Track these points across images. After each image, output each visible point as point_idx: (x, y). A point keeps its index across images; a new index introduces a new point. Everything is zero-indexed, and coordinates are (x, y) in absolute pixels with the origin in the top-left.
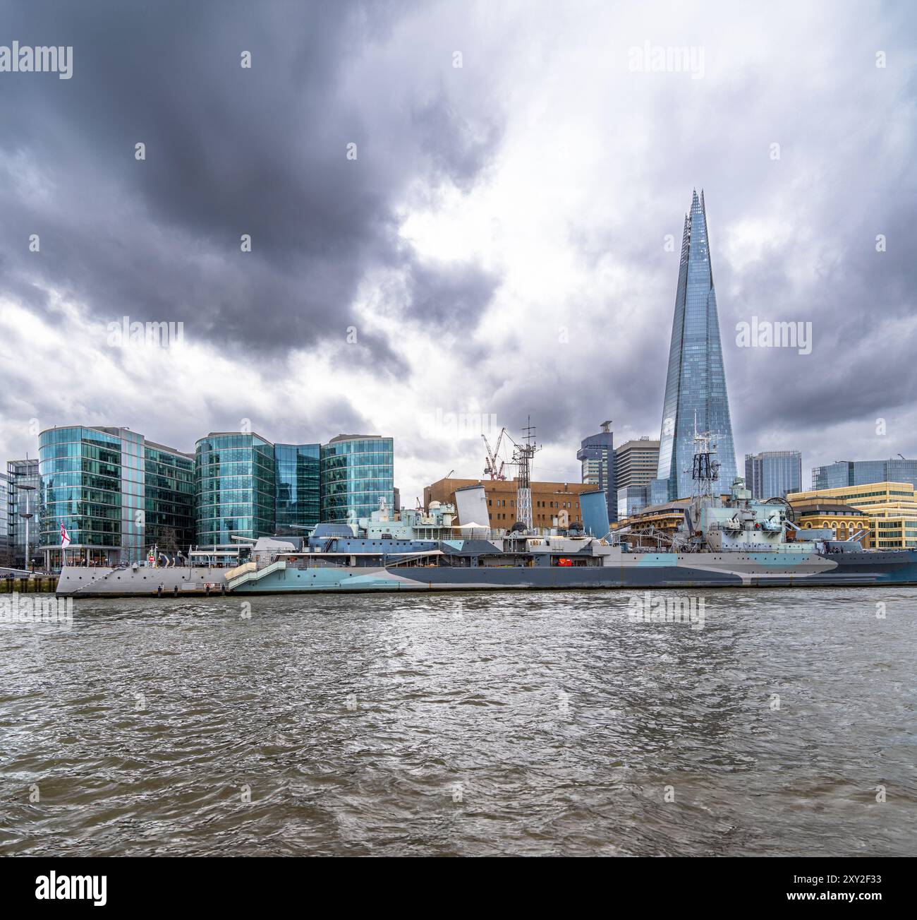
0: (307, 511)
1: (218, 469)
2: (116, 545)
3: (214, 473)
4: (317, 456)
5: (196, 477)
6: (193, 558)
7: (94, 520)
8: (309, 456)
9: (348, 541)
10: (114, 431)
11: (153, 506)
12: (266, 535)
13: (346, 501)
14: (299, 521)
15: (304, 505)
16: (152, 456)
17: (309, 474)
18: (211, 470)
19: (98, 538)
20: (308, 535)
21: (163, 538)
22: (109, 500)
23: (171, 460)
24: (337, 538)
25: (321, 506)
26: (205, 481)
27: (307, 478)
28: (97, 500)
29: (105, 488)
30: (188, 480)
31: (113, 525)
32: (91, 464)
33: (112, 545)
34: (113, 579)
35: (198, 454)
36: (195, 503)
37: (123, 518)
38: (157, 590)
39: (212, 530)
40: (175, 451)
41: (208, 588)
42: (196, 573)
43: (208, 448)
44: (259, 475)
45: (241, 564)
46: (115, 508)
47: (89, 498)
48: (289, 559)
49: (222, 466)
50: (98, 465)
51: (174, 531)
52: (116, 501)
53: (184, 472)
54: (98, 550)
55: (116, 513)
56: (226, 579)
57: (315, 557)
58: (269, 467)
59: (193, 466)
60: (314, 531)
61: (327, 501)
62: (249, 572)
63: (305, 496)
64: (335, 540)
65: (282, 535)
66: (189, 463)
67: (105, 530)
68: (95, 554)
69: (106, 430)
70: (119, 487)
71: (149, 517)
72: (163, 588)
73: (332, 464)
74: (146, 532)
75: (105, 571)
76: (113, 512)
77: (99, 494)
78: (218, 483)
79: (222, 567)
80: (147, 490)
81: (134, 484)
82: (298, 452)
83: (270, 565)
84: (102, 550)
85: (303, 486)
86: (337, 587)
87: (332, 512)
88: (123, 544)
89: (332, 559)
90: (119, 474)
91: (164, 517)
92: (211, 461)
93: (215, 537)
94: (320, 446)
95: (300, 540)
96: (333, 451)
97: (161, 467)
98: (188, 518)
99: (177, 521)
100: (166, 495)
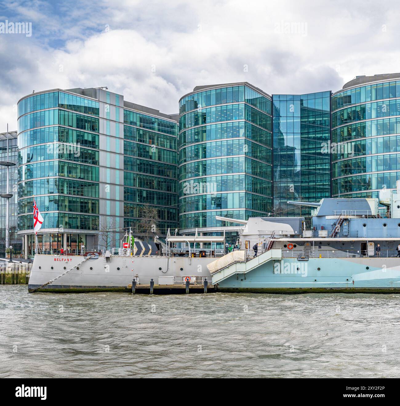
0: (314, 181)
1: (205, 131)
2: (93, 229)
3: (200, 137)
4: (327, 108)
5: (179, 143)
6: (172, 244)
7: (71, 199)
8: (317, 108)
9: (365, 221)
10: (92, 93)
11: (132, 181)
12: (262, 215)
13: (365, 167)
14: (303, 196)
15: (309, 174)
16: (131, 120)
17: (315, 132)
18: (197, 133)
19: (74, 220)
20: (310, 214)
21: (143, 220)
22: (86, 175)
23: (153, 123)
24: (349, 217)
25: (332, 175)
26: (190, 147)
27: (314, 138)
28: (74, 175)
29: (82, 162)
30: (171, 148)
31: (90, 205)
32: (68, 133)
33: (89, 229)
34: (85, 270)
35: (183, 114)
36: (178, 175)
37: (101, 196)
38: (131, 284)
39: (197, 209)
40: (157, 112)
41: (188, 283)
42: (175, 263)
43: (193, 105)
44: (253, 138)
45: (227, 251)
46: (93, 184)
47: (66, 174)
48: (285, 246)
49: (208, 128)
50: (75, 133)
51: (155, 212)
52: (94, 176)
53: (166, 138)
54: (75, 235)
55: (94, 190)
56: (208, 271)
57: (320, 244)
58: (265, 126)
59: (176, 130)
60: (319, 208)
61: (340, 167)
62: (236, 262)
63: (311, 162)
64: (346, 220)
65: (280, 214)
66: (173, 127)
67: (81, 211)
68: (72, 240)
69: (83, 92)
70: (97, 159)
71: (128, 194)
72: (137, 281)
73: (345, 117)
74: (125, 213)
75: (77, 260)
76: (90, 190)
77: (76, 168)
78: (204, 149)
79: (205, 256)
80: (126, 163)
81: (113, 155)
82: (302, 104)
83: (262, 253)
84: (79, 235)
85: (309, 149)
86: (350, 285)
87: (346, 182)
88: (100, 227)
89: (342, 247)
90: (97, 144)
91: (144, 195)
92: (196, 123)
93: (201, 218)
94: (331, 94)
95: (300, 220)
96: (348, 99)
97: (141, 132)
98: (171, 195)
99: (159, 198)
100: (145, 167)
